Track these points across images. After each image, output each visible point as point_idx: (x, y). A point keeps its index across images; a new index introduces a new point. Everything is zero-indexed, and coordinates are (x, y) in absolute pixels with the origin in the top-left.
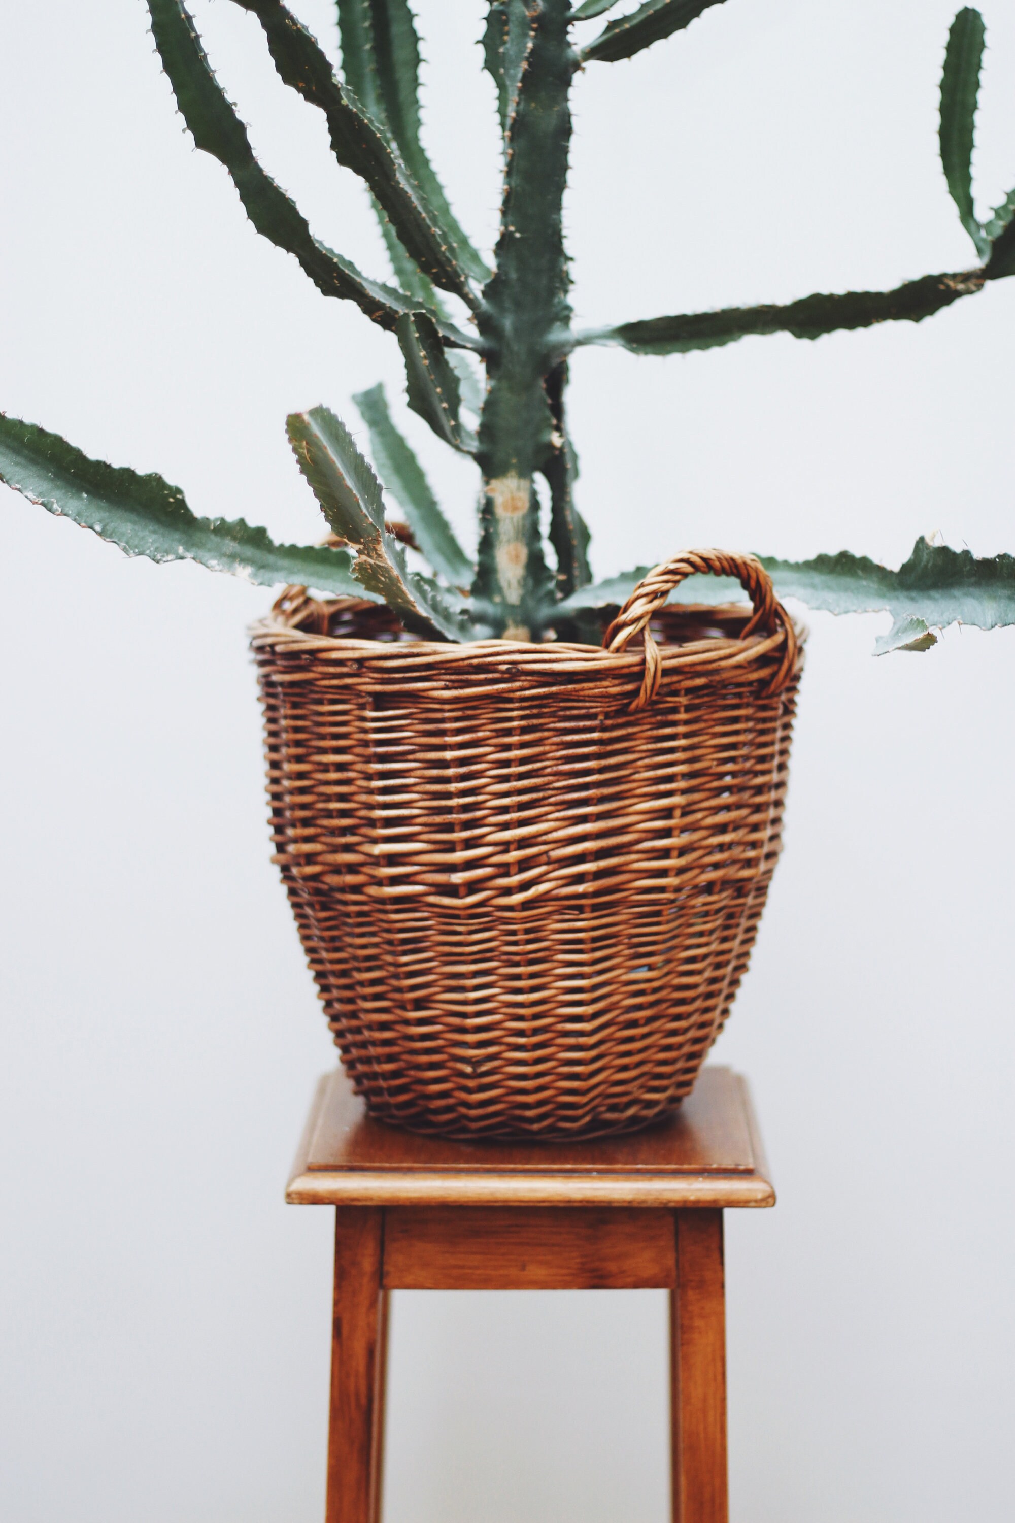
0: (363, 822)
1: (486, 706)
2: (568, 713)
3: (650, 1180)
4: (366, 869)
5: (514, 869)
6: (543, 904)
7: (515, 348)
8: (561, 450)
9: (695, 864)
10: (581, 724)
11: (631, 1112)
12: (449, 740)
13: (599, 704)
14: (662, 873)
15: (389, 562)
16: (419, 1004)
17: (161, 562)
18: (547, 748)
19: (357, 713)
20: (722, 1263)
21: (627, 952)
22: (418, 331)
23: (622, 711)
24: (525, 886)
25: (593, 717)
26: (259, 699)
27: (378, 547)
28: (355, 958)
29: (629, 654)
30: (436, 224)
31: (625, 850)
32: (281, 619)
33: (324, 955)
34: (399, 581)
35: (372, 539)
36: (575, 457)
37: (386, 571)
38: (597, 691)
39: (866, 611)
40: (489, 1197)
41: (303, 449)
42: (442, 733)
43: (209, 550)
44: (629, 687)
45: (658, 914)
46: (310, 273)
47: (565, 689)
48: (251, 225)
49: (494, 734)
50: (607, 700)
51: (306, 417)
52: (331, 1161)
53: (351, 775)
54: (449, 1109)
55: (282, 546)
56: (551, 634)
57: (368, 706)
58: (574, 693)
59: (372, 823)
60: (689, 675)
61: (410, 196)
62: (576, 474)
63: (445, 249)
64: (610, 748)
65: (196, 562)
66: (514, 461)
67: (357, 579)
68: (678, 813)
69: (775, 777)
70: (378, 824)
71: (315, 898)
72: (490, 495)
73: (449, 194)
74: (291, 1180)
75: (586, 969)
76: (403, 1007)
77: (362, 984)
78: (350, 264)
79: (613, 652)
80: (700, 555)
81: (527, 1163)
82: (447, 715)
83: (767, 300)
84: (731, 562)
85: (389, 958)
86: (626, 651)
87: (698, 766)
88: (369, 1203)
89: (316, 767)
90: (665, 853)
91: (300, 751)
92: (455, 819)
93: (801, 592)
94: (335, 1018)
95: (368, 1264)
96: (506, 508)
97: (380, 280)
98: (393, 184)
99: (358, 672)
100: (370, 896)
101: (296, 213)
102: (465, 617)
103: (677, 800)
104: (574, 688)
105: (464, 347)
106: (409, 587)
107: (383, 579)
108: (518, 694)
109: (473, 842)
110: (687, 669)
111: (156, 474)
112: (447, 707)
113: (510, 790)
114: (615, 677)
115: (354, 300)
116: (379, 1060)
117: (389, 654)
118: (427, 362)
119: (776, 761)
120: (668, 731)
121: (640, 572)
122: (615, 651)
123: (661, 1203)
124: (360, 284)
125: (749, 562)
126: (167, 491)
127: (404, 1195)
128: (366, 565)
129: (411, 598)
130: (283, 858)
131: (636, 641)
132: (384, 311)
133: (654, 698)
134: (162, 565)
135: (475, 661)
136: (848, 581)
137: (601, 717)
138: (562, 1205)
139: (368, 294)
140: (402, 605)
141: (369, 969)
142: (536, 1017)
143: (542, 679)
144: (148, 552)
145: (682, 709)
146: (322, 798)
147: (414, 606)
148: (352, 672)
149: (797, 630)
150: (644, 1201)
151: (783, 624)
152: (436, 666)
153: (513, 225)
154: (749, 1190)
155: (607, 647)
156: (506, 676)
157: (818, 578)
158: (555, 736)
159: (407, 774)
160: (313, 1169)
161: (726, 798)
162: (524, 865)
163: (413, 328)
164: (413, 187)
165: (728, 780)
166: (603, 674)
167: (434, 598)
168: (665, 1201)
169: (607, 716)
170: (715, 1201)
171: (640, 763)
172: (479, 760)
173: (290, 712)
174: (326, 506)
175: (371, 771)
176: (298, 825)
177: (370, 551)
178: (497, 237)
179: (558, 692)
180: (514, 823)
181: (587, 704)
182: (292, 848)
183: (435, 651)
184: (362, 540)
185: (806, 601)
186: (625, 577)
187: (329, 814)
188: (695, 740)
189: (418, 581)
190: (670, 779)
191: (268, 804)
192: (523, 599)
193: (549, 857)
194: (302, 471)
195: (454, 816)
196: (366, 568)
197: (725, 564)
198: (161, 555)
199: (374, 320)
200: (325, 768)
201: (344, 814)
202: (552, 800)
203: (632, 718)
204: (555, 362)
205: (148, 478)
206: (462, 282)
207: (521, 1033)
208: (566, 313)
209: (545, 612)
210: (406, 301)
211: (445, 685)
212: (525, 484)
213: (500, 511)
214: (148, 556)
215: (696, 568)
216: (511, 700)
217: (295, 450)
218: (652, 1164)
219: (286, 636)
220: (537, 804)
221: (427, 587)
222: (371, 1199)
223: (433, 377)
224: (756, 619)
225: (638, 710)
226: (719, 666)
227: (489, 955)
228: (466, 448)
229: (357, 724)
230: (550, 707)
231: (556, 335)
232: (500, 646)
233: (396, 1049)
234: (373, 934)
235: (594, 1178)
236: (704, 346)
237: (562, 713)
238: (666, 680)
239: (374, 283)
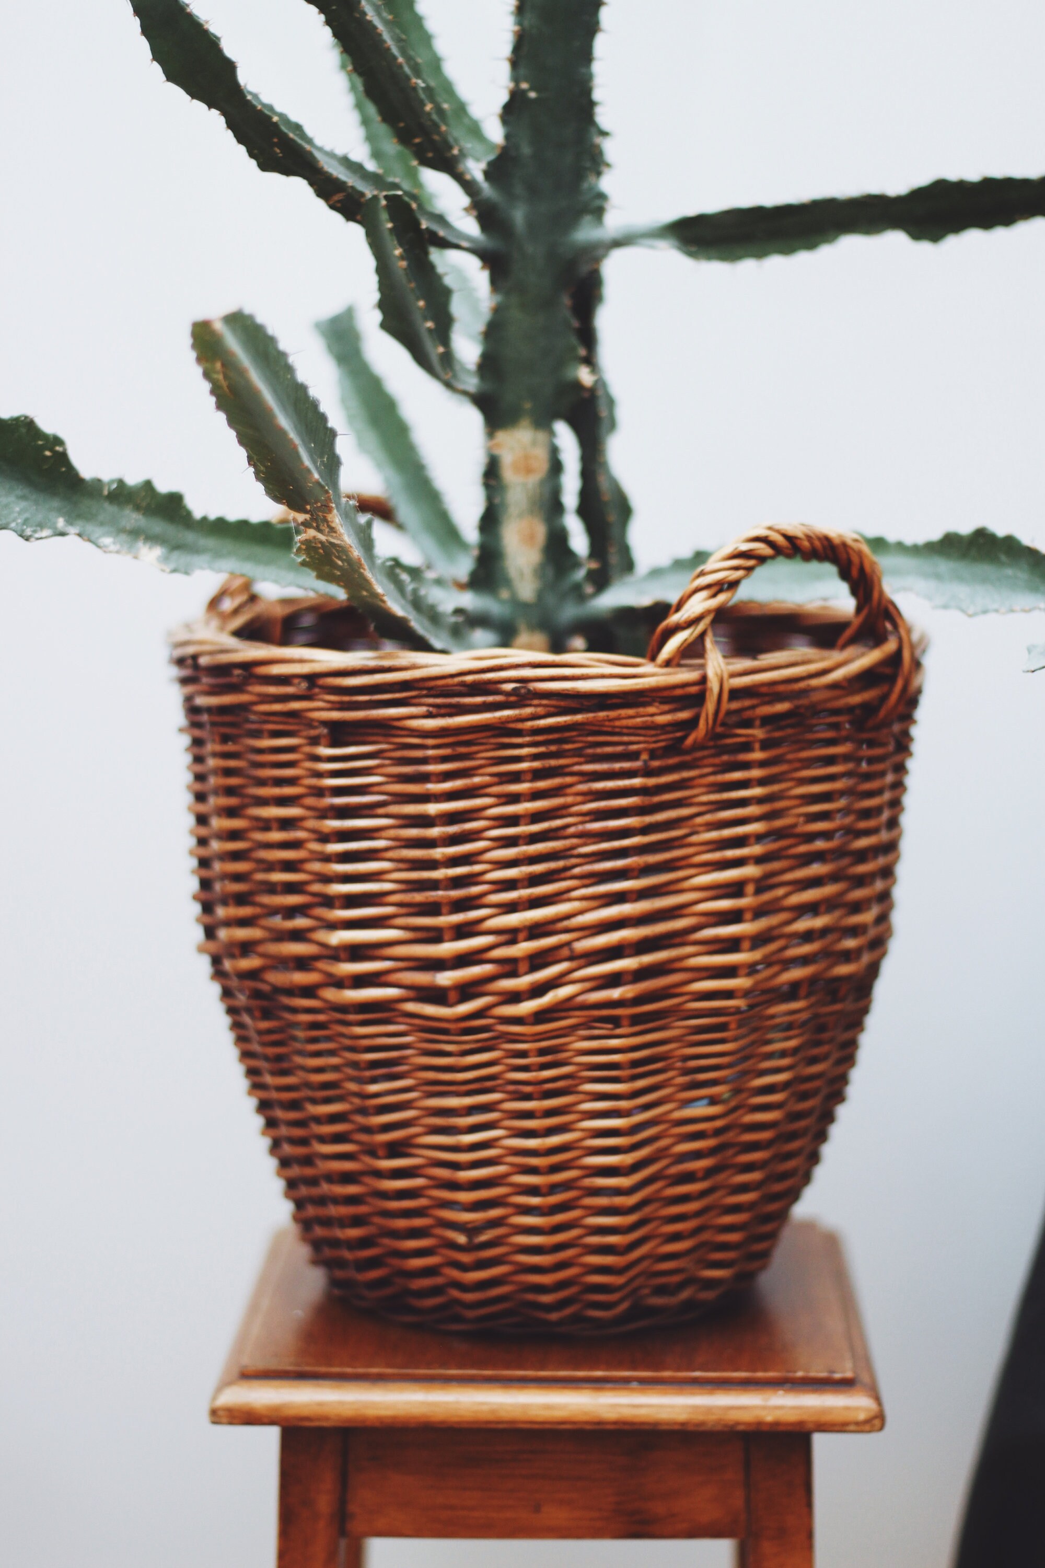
0: (316, 900)
1: (484, 741)
2: (599, 750)
3: (711, 1393)
4: (321, 965)
5: (523, 967)
6: (563, 1014)
7: (530, 249)
8: (592, 391)
9: (775, 958)
10: (617, 766)
11: (685, 1294)
12: (432, 787)
13: (641, 739)
14: (729, 971)
15: (347, 538)
16: (395, 1149)
17: (32, 539)
18: (570, 799)
19: (307, 749)
20: (809, 1504)
21: (681, 1080)
22: (392, 219)
23: (674, 748)
24: (539, 990)
25: (634, 756)
26: (181, 730)
27: (329, 517)
28: (308, 1085)
29: (684, 669)
30: (418, 74)
31: (678, 940)
32: (215, 623)
33: (268, 1079)
34: (360, 565)
35: (322, 505)
36: (611, 402)
37: (342, 551)
38: (639, 720)
39: (1012, 611)
40: (490, 1417)
41: (217, 373)
42: (425, 778)
43: (102, 524)
44: (684, 715)
45: (722, 1027)
46: (241, 139)
47: (595, 717)
48: (157, 69)
49: (495, 779)
50: (653, 732)
51: (219, 326)
52: (274, 1365)
53: (300, 835)
54: (436, 1291)
55: (204, 519)
56: (579, 642)
57: (323, 741)
58: (607, 723)
59: (329, 902)
60: (767, 699)
61: (381, 32)
62: (612, 425)
63: (431, 109)
64: (657, 799)
65: (84, 540)
66: (528, 405)
67: (304, 564)
68: (750, 888)
69: (884, 836)
70: (337, 903)
71: (254, 1003)
72: (496, 452)
73: (441, 46)
74: (219, 1390)
75: (623, 1104)
76: (372, 1152)
77: (318, 1120)
78: (298, 128)
79: (661, 666)
80: (783, 532)
81: (542, 1369)
82: (430, 752)
83: (874, 188)
84: (826, 543)
85: (352, 1087)
86: (679, 665)
87: (778, 823)
88: (325, 1424)
89: (255, 823)
90: (732, 944)
91: (232, 801)
92: (442, 897)
93: (921, 584)
94: (285, 1163)
95: (324, 1503)
96: (516, 468)
97: (340, 152)
98: (358, 15)
99: (309, 693)
100: (325, 1001)
101: (219, 51)
102: (460, 619)
103: (750, 871)
104: (608, 716)
105: (457, 247)
106: (379, 577)
107: (340, 563)
108: (529, 724)
109: (467, 929)
110: (764, 690)
111: (26, 417)
112: (430, 742)
113: (518, 857)
114: (665, 701)
115: (304, 177)
116: (343, 1222)
117: (350, 668)
118: (404, 264)
119: (886, 815)
120: (737, 775)
121: (700, 557)
122: (664, 664)
123: (726, 1425)
124: (310, 153)
125: (850, 542)
126: (41, 440)
127: (371, 1412)
128: (315, 544)
129: (379, 590)
130: (212, 946)
131: (694, 650)
132: (344, 194)
133: (719, 729)
134: (33, 545)
135: (469, 678)
136: (986, 569)
137: (644, 756)
138: (588, 1427)
139: (322, 168)
140: (370, 600)
141: (327, 1101)
142: (555, 1169)
143: (562, 703)
144: (13, 525)
145: (757, 746)
146: (264, 866)
147: (384, 602)
148: (300, 693)
149: (915, 637)
150: (702, 1423)
151: (895, 626)
152: (416, 685)
153: (526, 80)
154: (847, 1408)
155: (653, 658)
156: (512, 699)
157: (944, 565)
158: (580, 782)
159: (376, 835)
160: (248, 1375)
161: (817, 869)
162: (538, 961)
163: (384, 216)
164: (386, 22)
165: (820, 845)
166: (647, 696)
167: (415, 591)
168: (731, 1423)
169: (653, 754)
170: (801, 1423)
171: (699, 820)
172: (475, 815)
173: (218, 748)
174: (255, 458)
175: (326, 830)
176: (231, 901)
177: (320, 523)
178: (504, 97)
179: (585, 721)
180: (523, 902)
181: (626, 739)
182: (223, 934)
183: (414, 665)
184: (308, 507)
185: (929, 597)
186: (679, 565)
187: (272, 888)
188: (775, 788)
189: (392, 568)
190: (739, 842)
191: (193, 872)
192: (540, 595)
193: (572, 950)
194: (220, 406)
195: (440, 893)
196: (314, 547)
197: (817, 544)
198: (32, 529)
199: (332, 207)
200: (266, 825)
201: (291, 888)
202: (577, 871)
203: (687, 758)
204: (584, 269)
205: (14, 422)
206: (454, 157)
207: (533, 1191)
208: (597, 203)
209: (569, 612)
210: (375, 179)
211: (428, 711)
212: (541, 436)
213: (509, 474)
214: (14, 531)
215: (778, 551)
216: (519, 733)
217: (207, 375)
218: (715, 1370)
219: (212, 643)
220: (556, 877)
221: (405, 577)
222: (326, 1418)
223: (413, 285)
224: (857, 622)
225: (697, 747)
226: (809, 686)
227: (489, 1084)
228: (461, 386)
229: (309, 764)
230: (574, 742)
231: (586, 233)
232: (505, 656)
233: (362, 1209)
234: (332, 1053)
235: (632, 1390)
236: (788, 249)
237: (590, 751)
238: (735, 705)
239: (331, 155)
